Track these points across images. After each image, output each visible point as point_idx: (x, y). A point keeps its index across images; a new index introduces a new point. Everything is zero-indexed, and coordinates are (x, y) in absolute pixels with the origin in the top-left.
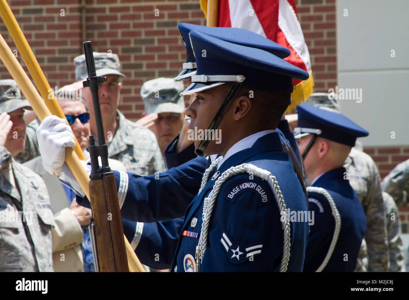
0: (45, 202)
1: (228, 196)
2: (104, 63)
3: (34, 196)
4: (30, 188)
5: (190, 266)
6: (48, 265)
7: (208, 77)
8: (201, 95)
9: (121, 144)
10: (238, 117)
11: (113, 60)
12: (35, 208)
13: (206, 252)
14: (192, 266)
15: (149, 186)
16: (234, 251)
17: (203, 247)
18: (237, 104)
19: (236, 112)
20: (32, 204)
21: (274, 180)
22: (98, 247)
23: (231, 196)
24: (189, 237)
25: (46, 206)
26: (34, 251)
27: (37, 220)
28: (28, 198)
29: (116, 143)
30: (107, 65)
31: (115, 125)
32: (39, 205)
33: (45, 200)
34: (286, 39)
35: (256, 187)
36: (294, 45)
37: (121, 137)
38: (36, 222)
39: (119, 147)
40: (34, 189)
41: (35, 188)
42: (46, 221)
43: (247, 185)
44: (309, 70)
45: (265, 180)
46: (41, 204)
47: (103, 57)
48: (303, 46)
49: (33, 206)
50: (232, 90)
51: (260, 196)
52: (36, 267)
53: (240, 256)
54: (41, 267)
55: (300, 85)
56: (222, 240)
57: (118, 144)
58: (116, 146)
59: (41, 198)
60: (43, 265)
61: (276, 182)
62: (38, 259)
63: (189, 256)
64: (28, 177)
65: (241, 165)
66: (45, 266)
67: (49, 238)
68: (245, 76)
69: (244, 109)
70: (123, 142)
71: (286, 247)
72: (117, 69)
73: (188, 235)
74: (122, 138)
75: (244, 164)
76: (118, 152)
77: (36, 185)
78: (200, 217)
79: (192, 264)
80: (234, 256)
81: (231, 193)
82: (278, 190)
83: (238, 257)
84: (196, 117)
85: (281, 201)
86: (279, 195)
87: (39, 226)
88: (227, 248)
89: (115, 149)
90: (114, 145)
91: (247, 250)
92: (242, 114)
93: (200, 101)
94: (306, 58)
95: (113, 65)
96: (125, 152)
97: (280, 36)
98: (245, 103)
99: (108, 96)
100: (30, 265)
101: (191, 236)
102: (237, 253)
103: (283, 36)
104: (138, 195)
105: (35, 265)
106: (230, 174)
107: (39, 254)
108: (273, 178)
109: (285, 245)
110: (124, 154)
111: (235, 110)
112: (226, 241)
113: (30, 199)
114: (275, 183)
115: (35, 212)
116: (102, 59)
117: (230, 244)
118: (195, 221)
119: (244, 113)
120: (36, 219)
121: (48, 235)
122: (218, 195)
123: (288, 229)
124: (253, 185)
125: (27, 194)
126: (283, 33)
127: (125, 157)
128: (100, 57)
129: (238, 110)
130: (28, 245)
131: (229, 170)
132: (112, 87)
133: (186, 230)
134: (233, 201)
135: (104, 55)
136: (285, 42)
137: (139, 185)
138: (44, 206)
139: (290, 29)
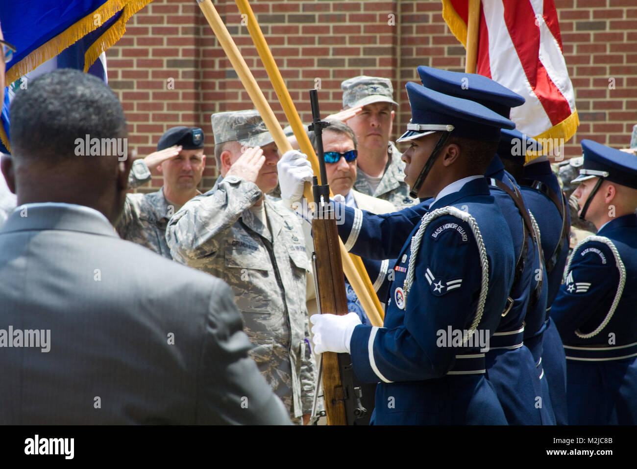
0: (299, 243)
1: (433, 235)
2: (375, 89)
3: (287, 237)
4: (284, 228)
5: (400, 298)
6: (300, 312)
7: (420, 126)
8: (415, 142)
9: (393, 181)
10: (447, 163)
11: (384, 85)
12: (287, 249)
13: (413, 285)
14: (401, 298)
15: (382, 224)
16: (436, 285)
17: (411, 280)
18: (447, 150)
19: (446, 159)
20: (284, 245)
21: (474, 222)
22: (319, 278)
23: (435, 235)
24: (400, 272)
25: (300, 248)
26: (284, 296)
27: (289, 262)
28: (280, 239)
29: (387, 180)
30: (378, 92)
31: (386, 159)
32: (292, 246)
33: (299, 242)
34: (547, 75)
35: (457, 228)
36: (556, 81)
37: (393, 173)
38: (288, 265)
39: (390, 185)
40: (287, 230)
41: (290, 228)
42: (299, 264)
43: (449, 226)
44: (573, 108)
45: (465, 221)
46: (294, 246)
47: (373, 81)
48: (566, 83)
49: (285, 248)
50: (442, 139)
51: (460, 236)
52: (285, 313)
53: (442, 289)
54: (292, 314)
55: (561, 124)
56: (426, 275)
57: (389, 181)
58: (387, 183)
59: (296, 239)
60: (293, 312)
61: (476, 223)
62: (288, 304)
63: (399, 289)
64: (282, 216)
65: (445, 208)
66: (296, 313)
67: (302, 282)
68: (454, 125)
69: (453, 156)
70: (395, 179)
71: (484, 282)
72: (390, 96)
73: (399, 270)
74: (394, 175)
75: (447, 207)
76: (389, 190)
77: (290, 225)
78: (409, 254)
79: (402, 296)
80: (436, 289)
81: (436, 232)
82: (477, 230)
83: (439, 290)
84: (410, 162)
85: (480, 241)
86: (477, 235)
87: (291, 269)
88: (430, 282)
89: (386, 187)
90: (384, 182)
91: (448, 283)
92: (451, 161)
93: (415, 148)
94: (569, 96)
95: (385, 91)
96: (397, 190)
97: (541, 72)
98: (454, 151)
99: (379, 126)
100: (279, 311)
101: (401, 271)
102: (439, 287)
103: (545, 71)
104: (371, 233)
105: (285, 311)
106: (435, 215)
107: (289, 299)
108: (472, 220)
109: (483, 280)
110: (397, 193)
111: (445, 156)
112: (429, 276)
113: (282, 240)
114: (474, 224)
115: (287, 254)
116: (373, 84)
117: (433, 278)
118: (405, 257)
119: (453, 159)
120: (287, 262)
121: (300, 280)
122: (424, 234)
123: (486, 266)
124: (455, 226)
125: (279, 234)
126: (544, 68)
127: (397, 196)
128: (370, 82)
129: (448, 156)
130: (278, 289)
131: (433, 211)
132: (383, 115)
133: (398, 265)
134: (436, 240)
135: (375, 80)
136: (546, 78)
137: (373, 222)
138: (298, 248)
139: (553, 64)
